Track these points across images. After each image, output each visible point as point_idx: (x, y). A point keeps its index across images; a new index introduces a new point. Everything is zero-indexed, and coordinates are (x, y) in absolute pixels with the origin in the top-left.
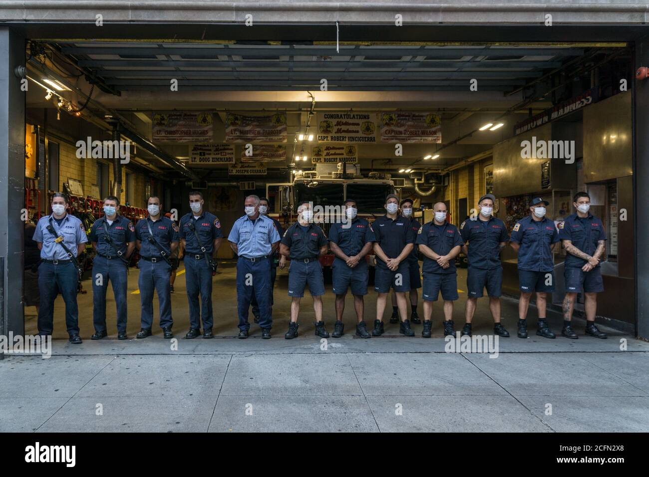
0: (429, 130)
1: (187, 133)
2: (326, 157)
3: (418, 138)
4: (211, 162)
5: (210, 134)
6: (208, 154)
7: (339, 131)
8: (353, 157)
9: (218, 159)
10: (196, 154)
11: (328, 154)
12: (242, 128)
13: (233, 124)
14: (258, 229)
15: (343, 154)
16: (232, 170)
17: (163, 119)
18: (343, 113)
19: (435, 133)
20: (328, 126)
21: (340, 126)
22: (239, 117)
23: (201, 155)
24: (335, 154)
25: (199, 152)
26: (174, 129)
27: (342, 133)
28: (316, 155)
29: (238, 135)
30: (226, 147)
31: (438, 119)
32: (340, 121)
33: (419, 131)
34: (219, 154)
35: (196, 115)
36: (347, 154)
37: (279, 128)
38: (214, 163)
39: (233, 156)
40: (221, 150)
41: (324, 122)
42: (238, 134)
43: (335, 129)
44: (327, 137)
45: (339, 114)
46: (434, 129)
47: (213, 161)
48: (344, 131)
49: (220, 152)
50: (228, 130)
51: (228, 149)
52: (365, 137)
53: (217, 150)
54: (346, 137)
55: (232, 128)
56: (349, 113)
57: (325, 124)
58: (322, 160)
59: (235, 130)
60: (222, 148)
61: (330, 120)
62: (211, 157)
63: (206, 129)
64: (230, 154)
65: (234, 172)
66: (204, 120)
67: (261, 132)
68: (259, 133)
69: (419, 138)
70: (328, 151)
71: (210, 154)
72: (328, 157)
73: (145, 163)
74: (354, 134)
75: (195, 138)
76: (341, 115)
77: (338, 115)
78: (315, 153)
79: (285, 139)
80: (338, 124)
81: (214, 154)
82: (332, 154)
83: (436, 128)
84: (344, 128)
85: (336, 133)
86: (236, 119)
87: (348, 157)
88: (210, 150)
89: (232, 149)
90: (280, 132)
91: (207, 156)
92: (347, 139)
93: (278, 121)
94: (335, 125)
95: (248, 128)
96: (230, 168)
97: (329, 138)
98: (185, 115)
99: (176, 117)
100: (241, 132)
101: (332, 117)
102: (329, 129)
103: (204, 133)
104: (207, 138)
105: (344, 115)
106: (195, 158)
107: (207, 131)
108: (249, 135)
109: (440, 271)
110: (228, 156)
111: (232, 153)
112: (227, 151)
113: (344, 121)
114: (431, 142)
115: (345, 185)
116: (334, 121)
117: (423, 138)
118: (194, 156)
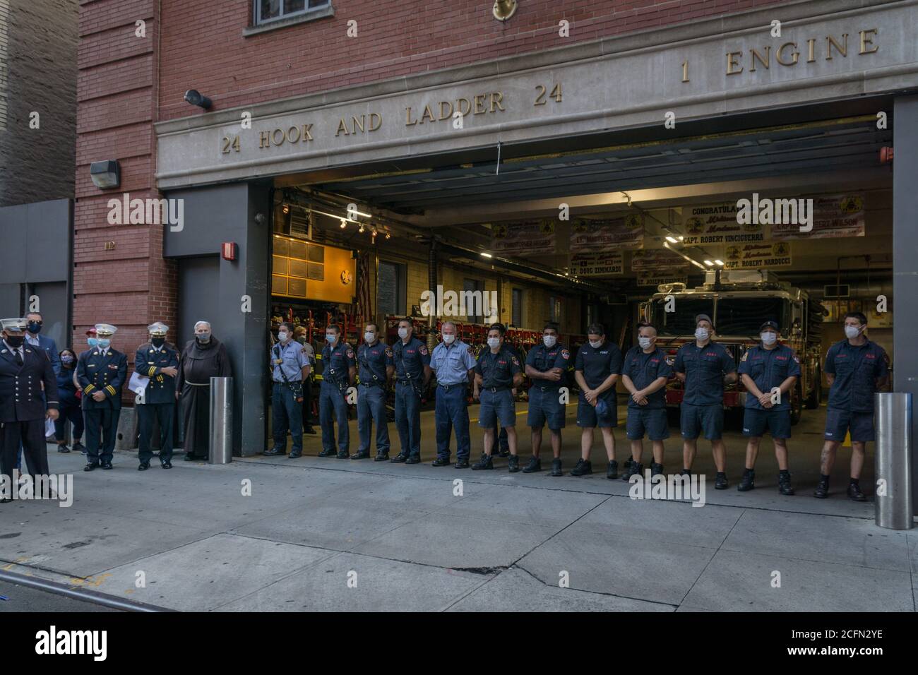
0: (844, 219)
1: (528, 245)
2: (746, 260)
3: (827, 231)
4: (594, 274)
5: (553, 243)
6: (589, 264)
7: (712, 229)
8: (785, 257)
9: (602, 270)
10: (575, 264)
11: (748, 256)
12: (589, 235)
13: (579, 230)
15: (769, 254)
16: (642, 281)
17: (502, 230)
18: (718, 206)
19: (854, 222)
20: (698, 224)
21: (714, 222)
22: (586, 221)
23: (582, 265)
24: (759, 255)
25: (579, 261)
26: (514, 241)
27: (717, 232)
28: (731, 257)
29: (585, 243)
30: (612, 254)
31: (858, 203)
32: (715, 217)
33: (829, 221)
34: (603, 263)
35: (537, 223)
37: (634, 231)
38: (597, 274)
39: (621, 265)
40: (607, 257)
41: (693, 219)
42: (585, 241)
43: (707, 227)
44: (696, 238)
45: (713, 207)
46: (852, 217)
47: (596, 272)
48: (719, 229)
49: (604, 260)
50: (573, 238)
51: (614, 256)
52: (749, 235)
53: (601, 258)
54: (722, 237)
55: (577, 235)
56: (726, 205)
57: (693, 222)
58: (740, 264)
59: (581, 238)
60: (608, 255)
61: (701, 216)
62: (593, 267)
63: (549, 238)
64: (617, 262)
65: (645, 283)
66: (547, 228)
67: (612, 237)
68: (609, 238)
69: (830, 231)
70: (748, 252)
71: (592, 264)
72: (749, 260)
73: (530, 277)
74: (733, 231)
75: (536, 250)
76: (716, 209)
77: (711, 209)
78: (729, 256)
79: (641, 244)
80: (711, 220)
81: (598, 263)
82: (754, 256)
83: (859, 214)
84: (719, 225)
85: (708, 232)
86: (583, 224)
87: (777, 258)
88: (593, 259)
89: (620, 256)
90: (636, 235)
91: (589, 266)
92: (724, 239)
93: (633, 222)
94: (707, 223)
95: (596, 234)
96: (639, 278)
97: (699, 240)
98: (527, 224)
99: (516, 227)
100: (589, 239)
101: (703, 211)
102: (698, 228)
103: (546, 243)
104: (549, 248)
105: (720, 208)
106: (575, 269)
107: (549, 241)
108: (597, 242)
110: (615, 265)
111: (620, 261)
112: (614, 259)
113: (719, 215)
114: (850, 236)
115: (716, 299)
116: (705, 218)
117: (834, 230)
118: (574, 267)
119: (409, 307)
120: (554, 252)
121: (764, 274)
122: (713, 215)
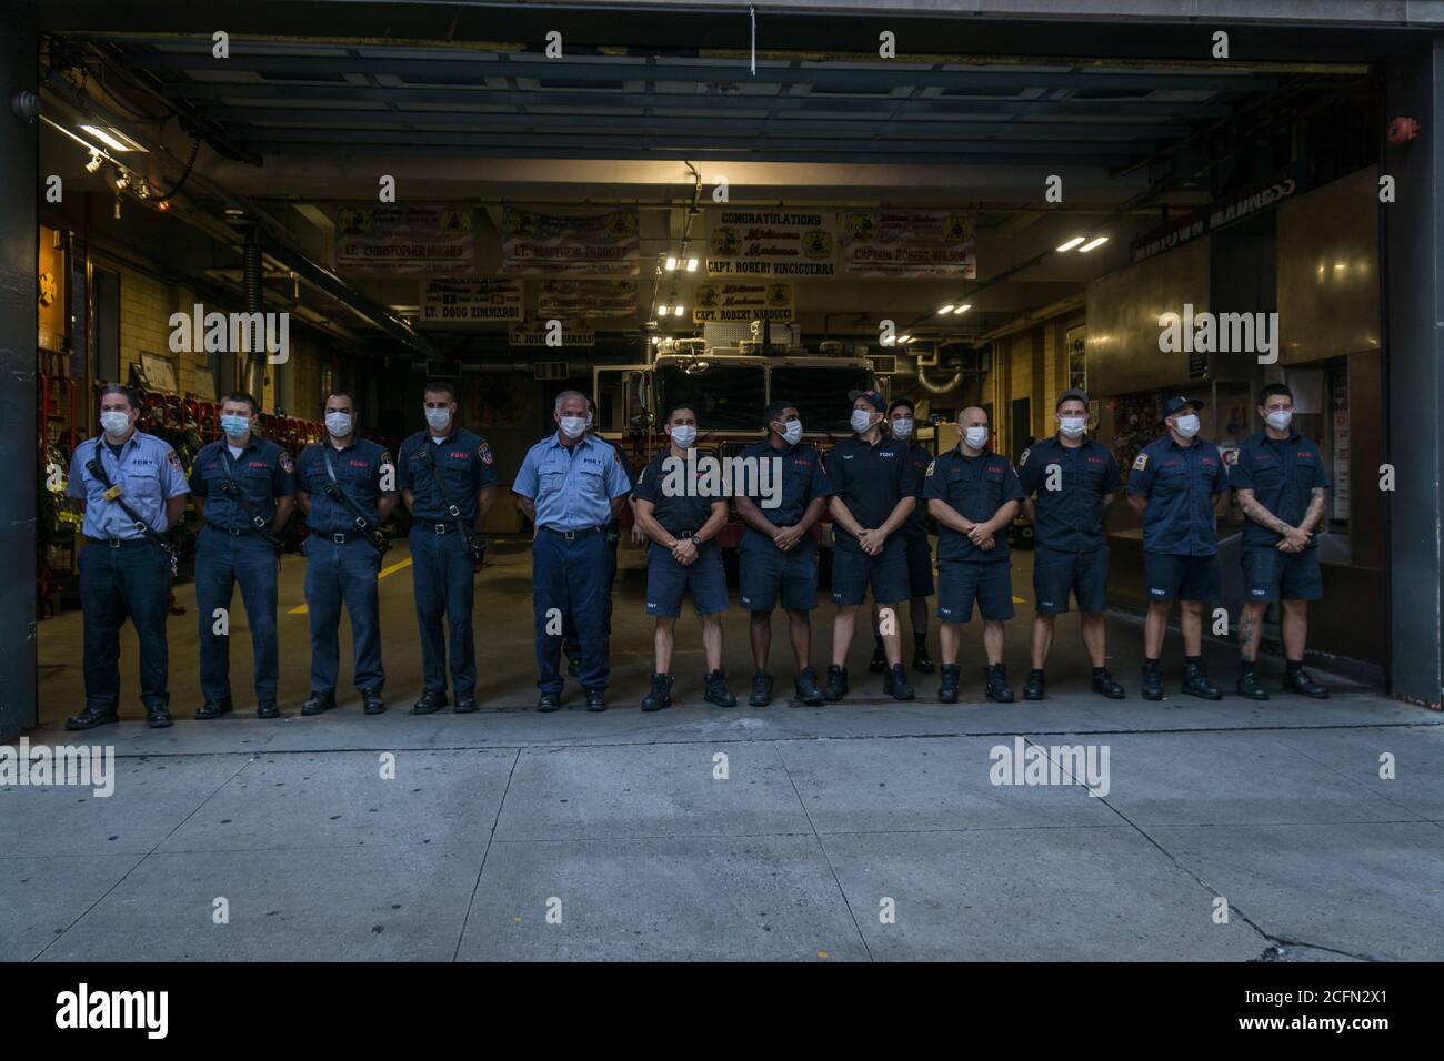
0: (948, 250)
1: (418, 253)
2: (726, 309)
3: (925, 267)
4: (469, 318)
5: (468, 254)
6: (463, 300)
7: (754, 251)
8: (784, 308)
9: (484, 311)
10: (434, 299)
11: (729, 302)
12: (539, 244)
13: (519, 233)
14: (581, 465)
15: (762, 302)
16: (517, 336)
17: (359, 220)
18: (763, 212)
19: (962, 256)
20: (731, 240)
21: (757, 239)
22: (531, 217)
23: (446, 302)
24: (745, 302)
25: (441, 294)
26: (386, 242)
27: (762, 256)
28: (704, 303)
29: (530, 257)
30: (503, 285)
31: (968, 227)
32: (757, 230)
33: (927, 253)
34: (487, 300)
35: (434, 213)
36: (772, 302)
37: (622, 244)
38: (474, 319)
39: (520, 305)
40: (492, 290)
41: (721, 230)
42: (530, 254)
43: (747, 245)
44: (728, 264)
45: (755, 212)
46: (959, 248)
47: (473, 316)
48: (765, 252)
49: (490, 294)
50: (508, 246)
51: (504, 289)
52: (812, 265)
53: (483, 290)
54: (769, 265)
55: (516, 241)
56: (776, 212)
57: (723, 236)
58: (718, 315)
59: (524, 247)
60: (495, 285)
61: (735, 226)
62: (469, 306)
63: (458, 243)
64: (512, 299)
65: (522, 341)
66: (455, 224)
67: (583, 250)
68: (577, 253)
69: (930, 267)
70: (730, 296)
71: (468, 300)
72: (730, 308)
73: (318, 318)
74: (787, 257)
75: (431, 262)
76: (759, 216)
77: (752, 216)
78: (700, 300)
79: (635, 267)
80: (752, 235)
81: (477, 300)
82: (738, 302)
83: (966, 245)
84: (765, 243)
85: (747, 254)
86: (527, 221)
87: (773, 308)
88: (467, 291)
89: (516, 290)
90: (625, 251)
91: (460, 305)
92: (772, 269)
93: (620, 227)
94: (746, 238)
95: (553, 242)
96: (512, 332)
97: (733, 267)
98: (412, 211)
99: (389, 216)
100: (538, 251)
101: (739, 219)
102: (731, 246)
103: (454, 252)
104: (461, 263)
105: (766, 216)
106: (433, 309)
107: (460, 249)
108: (555, 258)
109: (975, 557)
110: (508, 305)
111: (517, 299)
112: (506, 294)
113: (765, 227)
114: (952, 277)
115: (768, 369)
116: (743, 230)
117: (937, 267)
118: (431, 304)
119: (125, 366)
120: (470, 271)
121: (795, 331)
122: (755, 226)
